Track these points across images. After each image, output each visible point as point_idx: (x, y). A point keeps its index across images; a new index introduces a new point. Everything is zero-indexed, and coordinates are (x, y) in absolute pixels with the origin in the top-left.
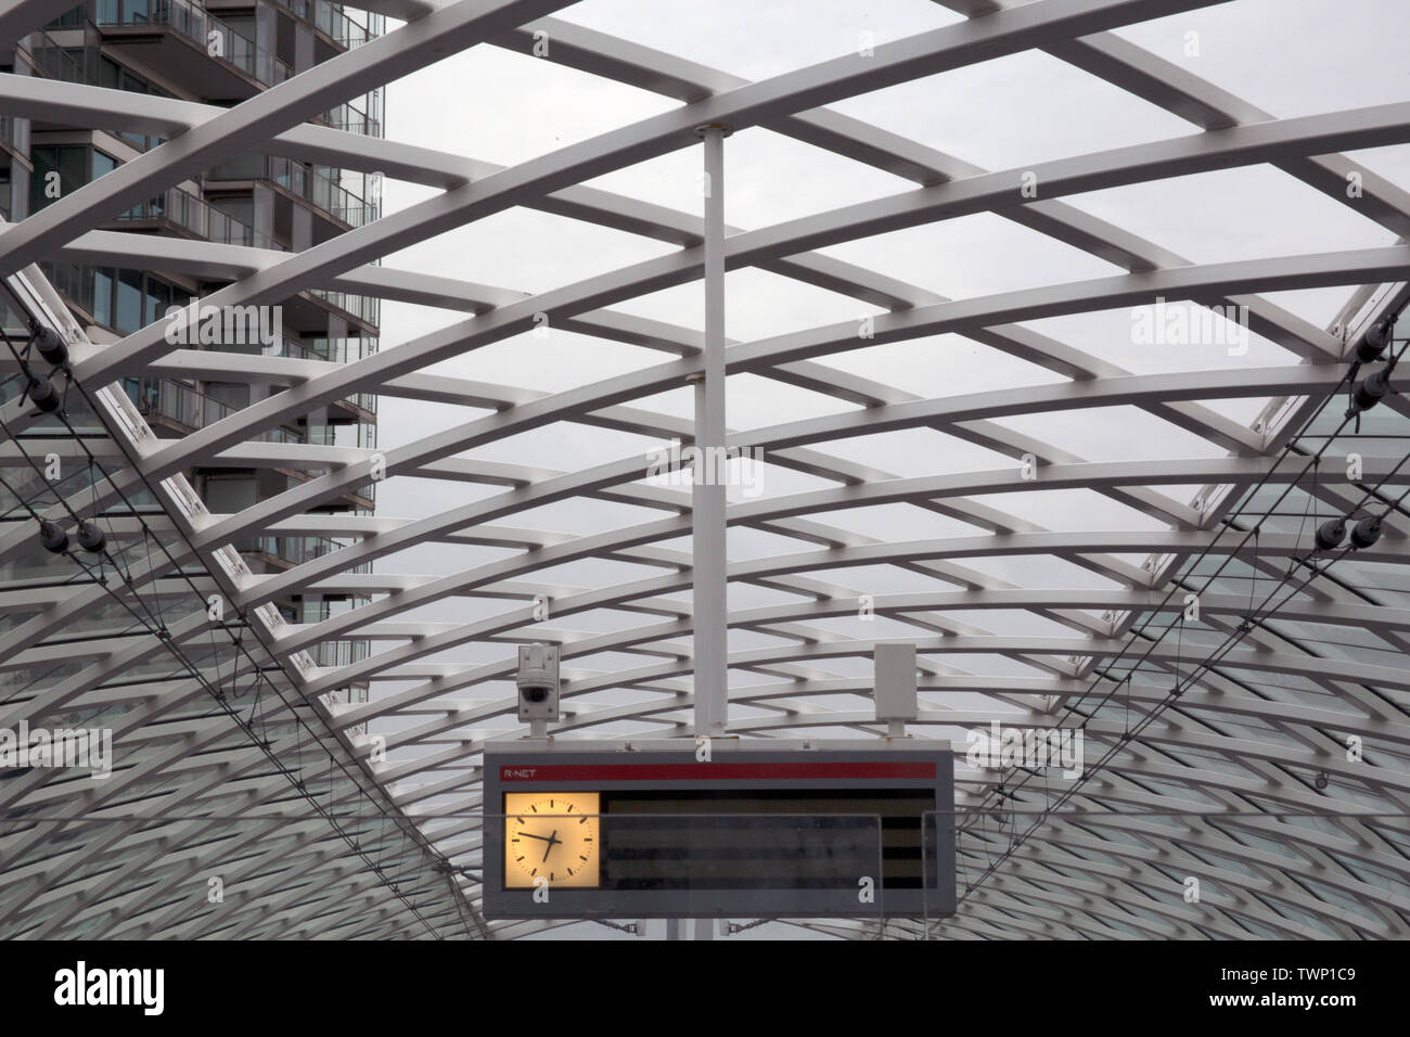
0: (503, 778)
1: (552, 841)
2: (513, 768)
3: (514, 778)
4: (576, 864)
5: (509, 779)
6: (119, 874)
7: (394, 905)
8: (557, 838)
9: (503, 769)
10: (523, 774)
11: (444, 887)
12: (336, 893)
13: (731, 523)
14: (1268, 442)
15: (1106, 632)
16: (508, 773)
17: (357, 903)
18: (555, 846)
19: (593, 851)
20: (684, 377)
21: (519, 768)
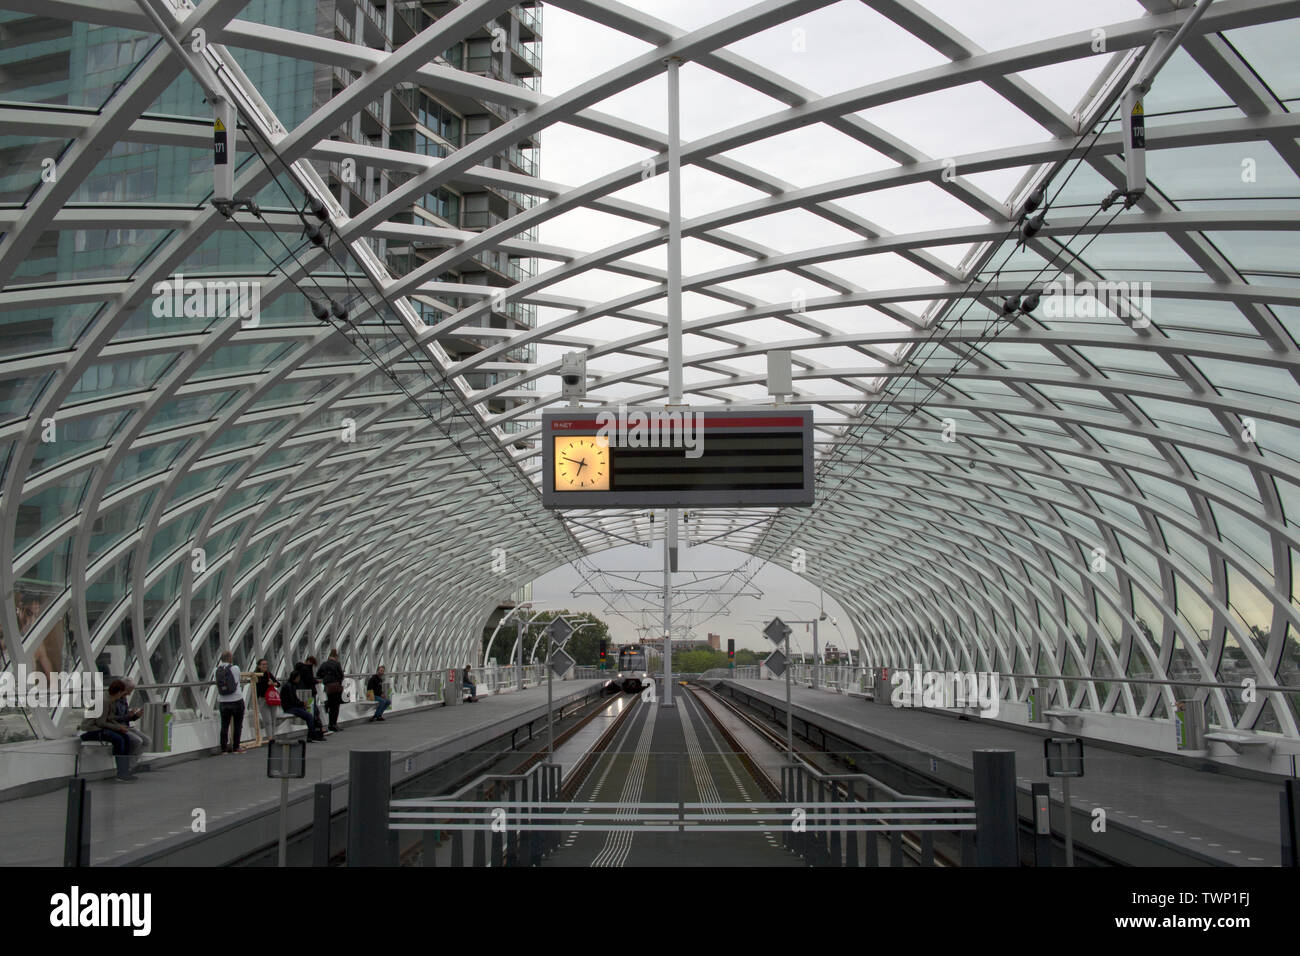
0: (553, 428)
1: (582, 464)
2: (559, 422)
3: (559, 428)
4: (596, 477)
5: (556, 428)
6: (407, 518)
7: (545, 541)
8: (585, 462)
9: (553, 422)
10: (565, 425)
11: (559, 528)
12: (510, 530)
13: (685, 332)
14: (966, 275)
15: (873, 391)
16: (556, 425)
17: (521, 535)
18: (584, 467)
19: (606, 469)
20: (661, 239)
21: (563, 423)
